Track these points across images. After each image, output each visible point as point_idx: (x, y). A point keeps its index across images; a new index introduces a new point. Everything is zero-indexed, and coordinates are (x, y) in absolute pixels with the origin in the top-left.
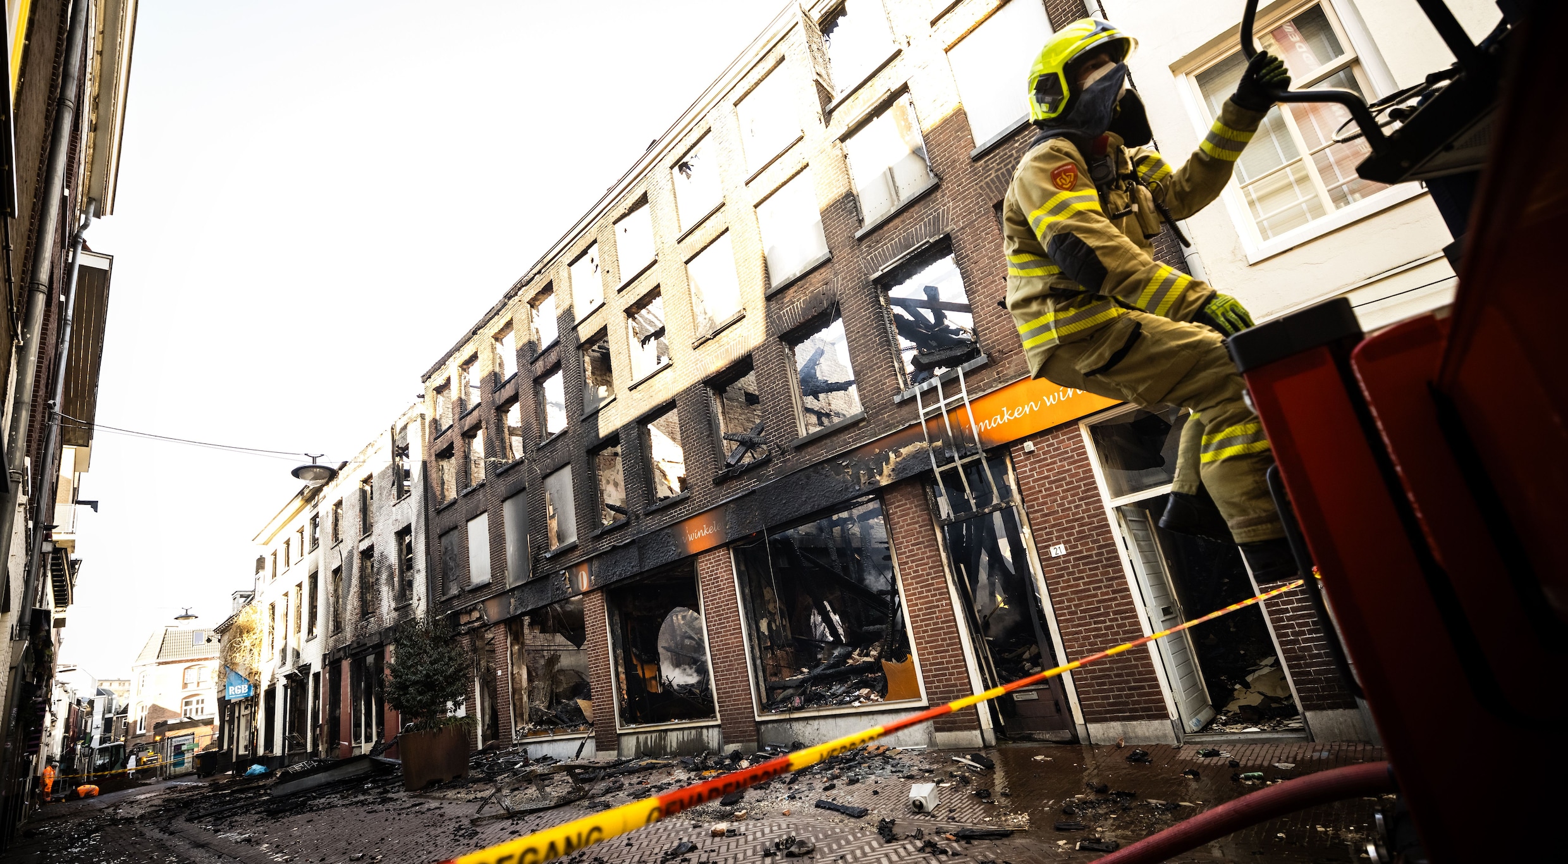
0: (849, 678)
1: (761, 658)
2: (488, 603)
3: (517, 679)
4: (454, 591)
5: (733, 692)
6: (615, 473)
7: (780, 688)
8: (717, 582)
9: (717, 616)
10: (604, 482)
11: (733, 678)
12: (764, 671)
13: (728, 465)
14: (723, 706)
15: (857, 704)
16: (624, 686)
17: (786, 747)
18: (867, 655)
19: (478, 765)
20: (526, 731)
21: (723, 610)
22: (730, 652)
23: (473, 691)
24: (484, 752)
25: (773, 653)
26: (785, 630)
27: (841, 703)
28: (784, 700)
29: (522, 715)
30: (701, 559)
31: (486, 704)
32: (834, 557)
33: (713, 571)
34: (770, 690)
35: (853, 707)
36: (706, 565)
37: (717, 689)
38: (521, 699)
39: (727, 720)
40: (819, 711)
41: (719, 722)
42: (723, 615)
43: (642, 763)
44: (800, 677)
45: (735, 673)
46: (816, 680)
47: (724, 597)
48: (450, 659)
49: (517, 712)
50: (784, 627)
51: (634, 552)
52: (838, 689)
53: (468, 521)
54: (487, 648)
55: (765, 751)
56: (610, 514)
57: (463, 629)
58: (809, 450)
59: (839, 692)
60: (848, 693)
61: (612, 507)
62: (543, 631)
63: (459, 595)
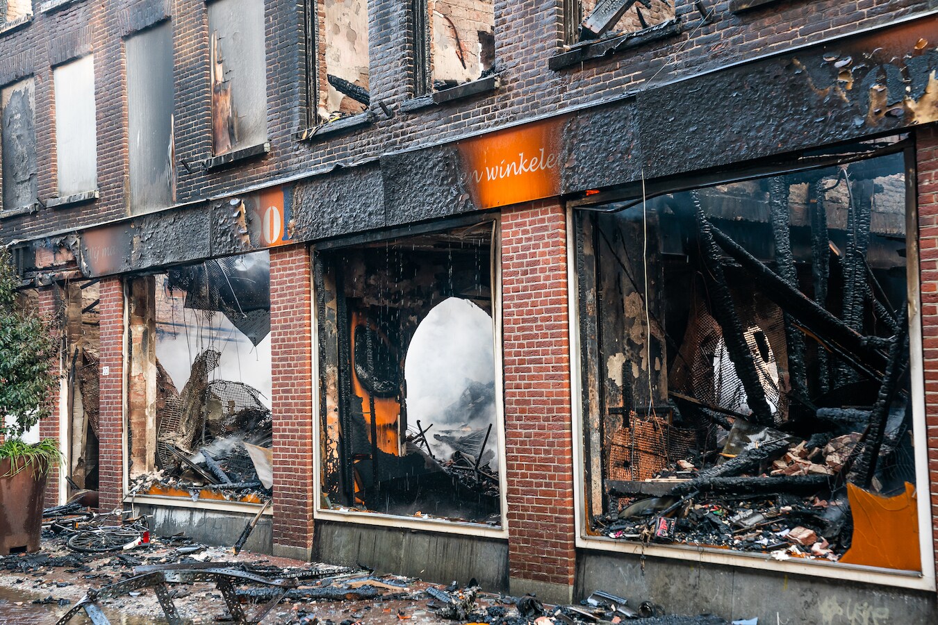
0: (774, 499)
1: (601, 430)
2: (90, 239)
3: (138, 388)
4: (25, 203)
5: (540, 485)
6: (351, 12)
7: (629, 495)
8: (533, 271)
9: (525, 337)
10: (328, 27)
11: (541, 460)
12: (604, 455)
13: (586, 34)
14: (516, 508)
15: (781, 555)
16: (334, 434)
17: (627, 606)
18: (820, 459)
19: (57, 531)
20: (149, 484)
21: (539, 328)
22: (541, 411)
23: (54, 401)
24: (67, 511)
25: (626, 424)
26: (656, 380)
27: (750, 547)
28: (634, 519)
29: (143, 453)
30: (507, 220)
31: (78, 423)
32: (783, 244)
33: (528, 248)
34: (612, 495)
35: (773, 560)
36: (515, 234)
37: (508, 475)
38: (143, 424)
39: (521, 533)
40: (702, 552)
41: (505, 535)
42: (536, 336)
43: (354, 583)
44: (673, 479)
45: (547, 452)
46: (704, 492)
47: (543, 303)
48: (16, 337)
49: (135, 447)
50: (656, 374)
51: (376, 182)
52: (748, 517)
53: (54, 67)
54: (86, 317)
55: (586, 605)
56: (334, 98)
57: (44, 278)
58: (767, 22)
59: (751, 522)
60: (766, 528)
61: (339, 84)
62: (191, 303)
63: (35, 213)
